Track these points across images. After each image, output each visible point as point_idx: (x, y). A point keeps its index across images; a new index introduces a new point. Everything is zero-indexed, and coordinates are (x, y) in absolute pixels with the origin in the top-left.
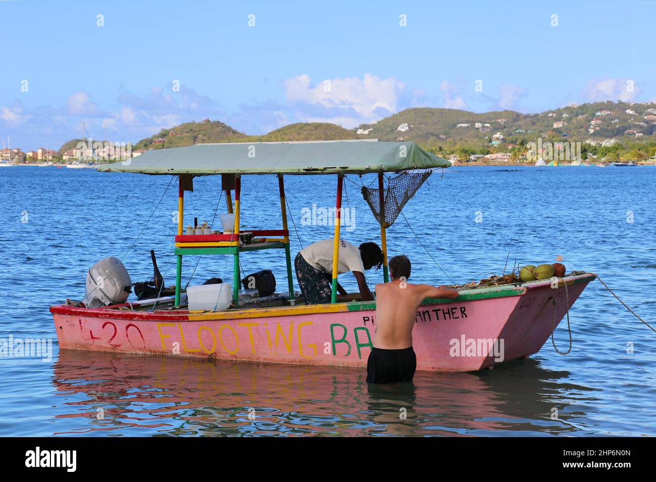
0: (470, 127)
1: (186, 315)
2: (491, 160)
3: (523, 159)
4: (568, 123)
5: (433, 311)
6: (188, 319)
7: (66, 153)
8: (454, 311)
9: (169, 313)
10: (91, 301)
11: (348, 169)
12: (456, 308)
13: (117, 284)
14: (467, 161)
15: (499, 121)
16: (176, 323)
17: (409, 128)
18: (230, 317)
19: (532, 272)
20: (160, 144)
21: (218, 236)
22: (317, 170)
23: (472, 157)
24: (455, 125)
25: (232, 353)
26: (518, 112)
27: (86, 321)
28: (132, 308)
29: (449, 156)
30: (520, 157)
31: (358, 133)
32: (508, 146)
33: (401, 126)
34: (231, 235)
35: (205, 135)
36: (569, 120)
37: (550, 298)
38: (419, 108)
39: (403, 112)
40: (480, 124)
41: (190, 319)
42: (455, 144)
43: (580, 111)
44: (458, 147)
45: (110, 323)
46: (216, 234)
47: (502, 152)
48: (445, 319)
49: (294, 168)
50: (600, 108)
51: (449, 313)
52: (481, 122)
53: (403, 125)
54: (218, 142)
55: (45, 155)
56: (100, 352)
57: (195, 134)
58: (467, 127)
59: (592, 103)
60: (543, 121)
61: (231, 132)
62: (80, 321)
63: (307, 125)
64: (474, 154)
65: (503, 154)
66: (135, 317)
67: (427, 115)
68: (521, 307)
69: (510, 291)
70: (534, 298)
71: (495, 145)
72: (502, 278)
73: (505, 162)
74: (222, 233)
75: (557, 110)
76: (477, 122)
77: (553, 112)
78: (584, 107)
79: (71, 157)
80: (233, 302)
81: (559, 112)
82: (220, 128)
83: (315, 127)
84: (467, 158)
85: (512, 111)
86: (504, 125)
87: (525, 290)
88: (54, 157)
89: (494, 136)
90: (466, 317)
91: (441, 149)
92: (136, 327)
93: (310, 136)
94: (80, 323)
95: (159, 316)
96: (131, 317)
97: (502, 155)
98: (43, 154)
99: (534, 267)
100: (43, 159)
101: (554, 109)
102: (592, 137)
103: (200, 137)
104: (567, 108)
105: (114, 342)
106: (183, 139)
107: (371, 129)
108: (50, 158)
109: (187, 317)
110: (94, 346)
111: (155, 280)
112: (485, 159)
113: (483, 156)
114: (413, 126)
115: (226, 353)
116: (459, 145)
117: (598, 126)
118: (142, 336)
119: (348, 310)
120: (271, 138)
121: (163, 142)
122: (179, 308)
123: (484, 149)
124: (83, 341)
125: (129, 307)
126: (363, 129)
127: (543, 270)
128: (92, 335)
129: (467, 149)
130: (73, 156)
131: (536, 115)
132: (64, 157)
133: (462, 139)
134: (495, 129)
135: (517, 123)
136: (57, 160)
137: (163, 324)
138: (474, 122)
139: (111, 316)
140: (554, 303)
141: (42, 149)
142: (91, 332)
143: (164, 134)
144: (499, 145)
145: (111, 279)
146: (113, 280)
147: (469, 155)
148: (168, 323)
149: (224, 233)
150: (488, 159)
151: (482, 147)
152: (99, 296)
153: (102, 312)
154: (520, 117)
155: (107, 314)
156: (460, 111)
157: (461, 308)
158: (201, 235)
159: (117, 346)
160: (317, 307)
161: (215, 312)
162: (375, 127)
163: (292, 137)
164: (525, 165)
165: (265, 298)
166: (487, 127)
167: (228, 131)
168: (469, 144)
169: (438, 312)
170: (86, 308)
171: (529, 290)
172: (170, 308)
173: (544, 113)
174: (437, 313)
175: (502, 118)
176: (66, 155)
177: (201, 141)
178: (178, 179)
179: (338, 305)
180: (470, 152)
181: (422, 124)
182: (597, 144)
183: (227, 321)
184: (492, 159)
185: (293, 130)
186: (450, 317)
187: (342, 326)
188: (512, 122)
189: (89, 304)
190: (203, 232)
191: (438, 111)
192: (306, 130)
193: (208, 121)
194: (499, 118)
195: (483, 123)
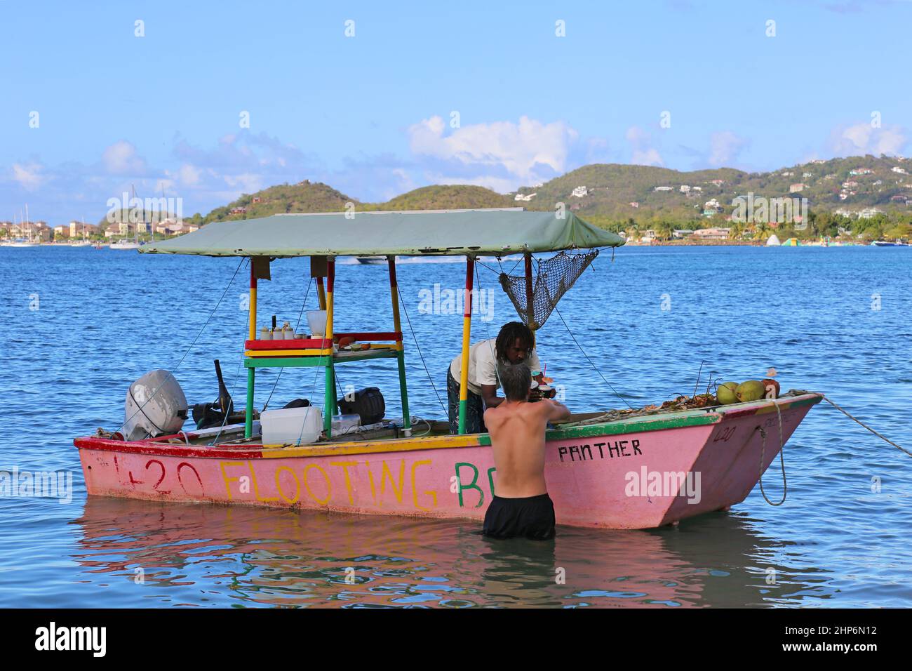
0: (674, 191)
1: (259, 450)
2: (702, 238)
3: (748, 236)
4: (811, 186)
5: (595, 445)
6: (261, 456)
7: (109, 228)
8: (623, 445)
9: (236, 448)
10: (132, 430)
11: (480, 250)
12: (627, 442)
13: (168, 406)
14: (669, 239)
15: (714, 182)
16: (246, 462)
17: (588, 192)
18: (319, 454)
19: (733, 391)
20: (240, 214)
21: (304, 342)
22: (438, 251)
23: (676, 233)
24: (652, 188)
25: (323, 503)
26: (740, 170)
27: (123, 459)
28: (187, 441)
29: (644, 232)
30: (744, 233)
31: (516, 199)
32: (727, 218)
33: (576, 189)
34: (322, 340)
35: (302, 202)
36: (812, 181)
37: (758, 428)
38: (601, 165)
39: (579, 170)
40: (687, 187)
41: (264, 457)
42: (652, 215)
43: (827, 169)
44: (656, 219)
45: (156, 461)
46: (301, 338)
47: (718, 226)
48: (612, 456)
49: (407, 248)
50: (855, 164)
51: (617, 448)
52: (688, 185)
53: (579, 188)
54: (320, 211)
55: (81, 231)
56: (143, 500)
57: (289, 201)
58: (670, 191)
59: (844, 158)
60: (776, 184)
61: (339, 198)
62: (115, 458)
63: (445, 188)
64: (678, 228)
65: (720, 229)
66: (190, 453)
67: (614, 174)
68: (715, 441)
69: (701, 418)
70: (734, 428)
71: (708, 217)
72: (693, 400)
73: (722, 241)
74: (309, 337)
75: (795, 167)
76: (684, 185)
77: (789, 170)
78: (834, 163)
79: (116, 234)
80: (324, 432)
81: (798, 171)
82: (323, 192)
83: (455, 190)
84: (669, 235)
85: (731, 169)
86: (721, 188)
87: (721, 417)
88: (92, 233)
89: (707, 203)
90: (641, 453)
91: (632, 222)
92: (191, 467)
93: (450, 203)
94: (116, 462)
95: (223, 452)
96: (184, 453)
97: (719, 231)
98: (77, 228)
99: (737, 385)
100: (76, 236)
101: (790, 166)
102: (845, 205)
103: (296, 204)
104: (810, 164)
105: (162, 487)
106: (271, 208)
107: (535, 194)
108: (87, 235)
109: (260, 454)
110: (136, 492)
111: (220, 401)
112: (694, 236)
113: (692, 231)
114: (593, 189)
115: (314, 503)
116: (657, 217)
117: (853, 191)
118: (199, 480)
119: (479, 445)
120: (394, 206)
121: (245, 212)
122: (250, 441)
123: (693, 222)
124: (118, 486)
125: (183, 440)
126: (523, 193)
127: (748, 388)
128: (131, 478)
129: (669, 222)
130: (119, 232)
131: (766, 175)
132: (107, 234)
133: (661, 208)
134: (709, 194)
135: (739, 185)
136: (97, 237)
137: (228, 463)
138: (679, 185)
139: (158, 451)
140: (763, 434)
141: (76, 223)
142: (130, 473)
143: (246, 202)
144: (715, 216)
145: (158, 400)
146: (163, 403)
147: (672, 231)
148: (233, 461)
149: (312, 338)
150: (698, 236)
151: (690, 219)
152: (143, 423)
153: (144, 447)
154: (743, 178)
155: (153, 449)
156: (659, 168)
157: (633, 442)
158: (281, 341)
159: (166, 492)
160: (436, 439)
161: (298, 446)
162: (539, 190)
163: (424, 206)
164: (751, 244)
165: (369, 427)
166: (697, 191)
167: (334, 197)
168: (671, 215)
169: (602, 446)
170: (126, 441)
171: (727, 417)
172: (238, 441)
173: (777, 171)
174: (600, 448)
175: (717, 179)
176: (109, 231)
177: (297, 211)
178: (250, 263)
179: (466, 437)
180: (673, 227)
181: (606, 187)
182: (851, 214)
183: (314, 459)
184: (704, 236)
185: (425, 195)
186: (618, 454)
187: (472, 466)
188: (732, 184)
189: (129, 434)
190: (284, 335)
191: (629, 168)
192: (444, 195)
193: (307, 182)
194: (714, 179)
195: (692, 185)
